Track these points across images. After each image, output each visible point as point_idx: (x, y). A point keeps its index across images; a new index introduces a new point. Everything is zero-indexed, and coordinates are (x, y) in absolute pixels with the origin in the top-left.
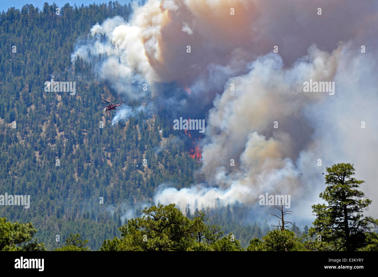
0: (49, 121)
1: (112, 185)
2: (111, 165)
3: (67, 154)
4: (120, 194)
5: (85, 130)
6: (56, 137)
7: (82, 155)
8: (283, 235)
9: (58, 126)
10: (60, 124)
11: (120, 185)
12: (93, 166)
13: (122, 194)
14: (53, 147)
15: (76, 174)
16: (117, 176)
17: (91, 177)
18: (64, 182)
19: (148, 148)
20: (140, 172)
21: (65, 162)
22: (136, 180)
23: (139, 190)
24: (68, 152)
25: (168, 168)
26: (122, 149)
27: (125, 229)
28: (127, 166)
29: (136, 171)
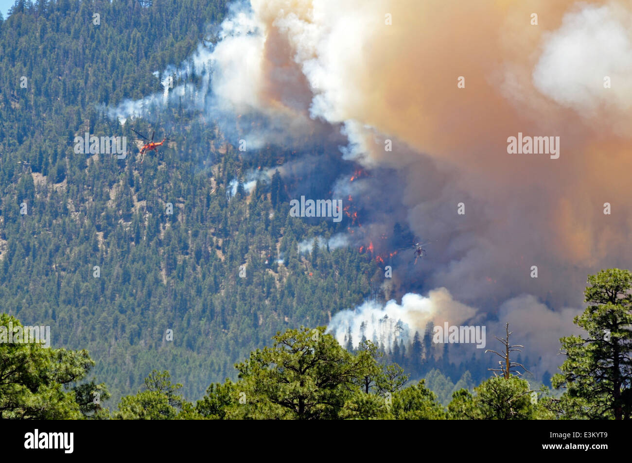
0: (121, 183)
1: (223, 293)
2: (223, 258)
3: (150, 239)
4: (236, 307)
5: (181, 199)
6: (133, 209)
7: (174, 241)
8: (508, 386)
9: (137, 190)
10: (140, 188)
11: (237, 293)
12: (192, 260)
13: (239, 309)
14: (127, 226)
15: (163, 273)
16: (232, 277)
17: (188, 277)
18: (143, 285)
19: (285, 232)
20: (271, 272)
21: (145, 251)
22: (264, 286)
23: (267, 302)
24: (150, 234)
25: (317, 268)
26: (242, 233)
27: (245, 366)
28: (249, 262)
29: (265, 271)
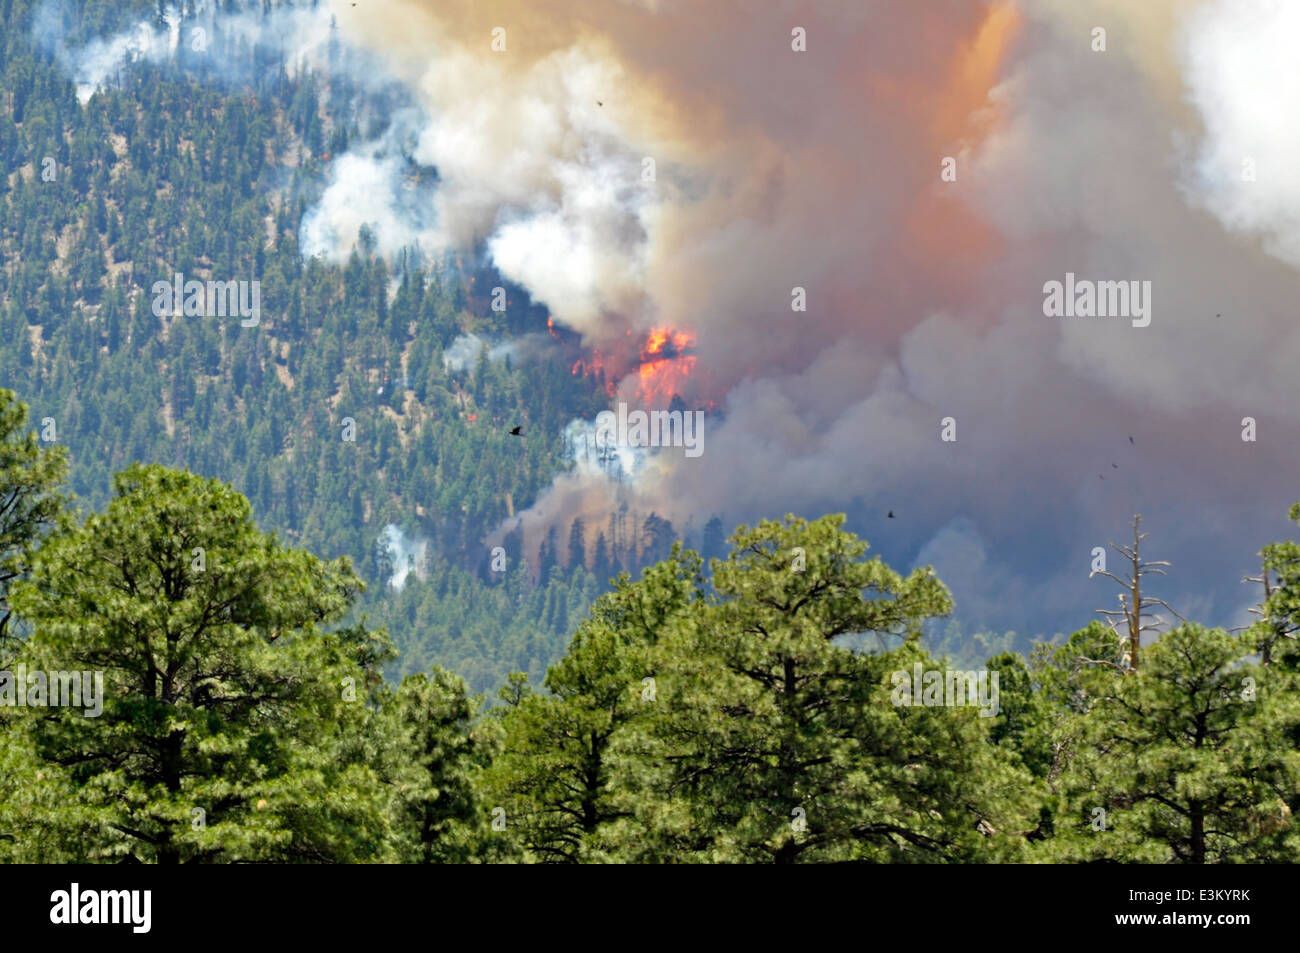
0: (81, 224)
1: (290, 454)
2: (290, 384)
3: (140, 341)
4: (317, 485)
5: (204, 259)
6: (104, 280)
7: (190, 346)
9: (113, 240)
10: (120, 236)
11: (319, 454)
12: (227, 387)
13: (323, 488)
14: (91, 313)
15: (168, 411)
16: (309, 423)
17: (218, 422)
18: (126, 436)
19: (418, 331)
20: (389, 413)
21: (130, 364)
22: (374, 440)
23: (381, 475)
24: (141, 332)
25: (485, 405)
26: (331, 331)
28: (344, 392)
29: (376, 410)
